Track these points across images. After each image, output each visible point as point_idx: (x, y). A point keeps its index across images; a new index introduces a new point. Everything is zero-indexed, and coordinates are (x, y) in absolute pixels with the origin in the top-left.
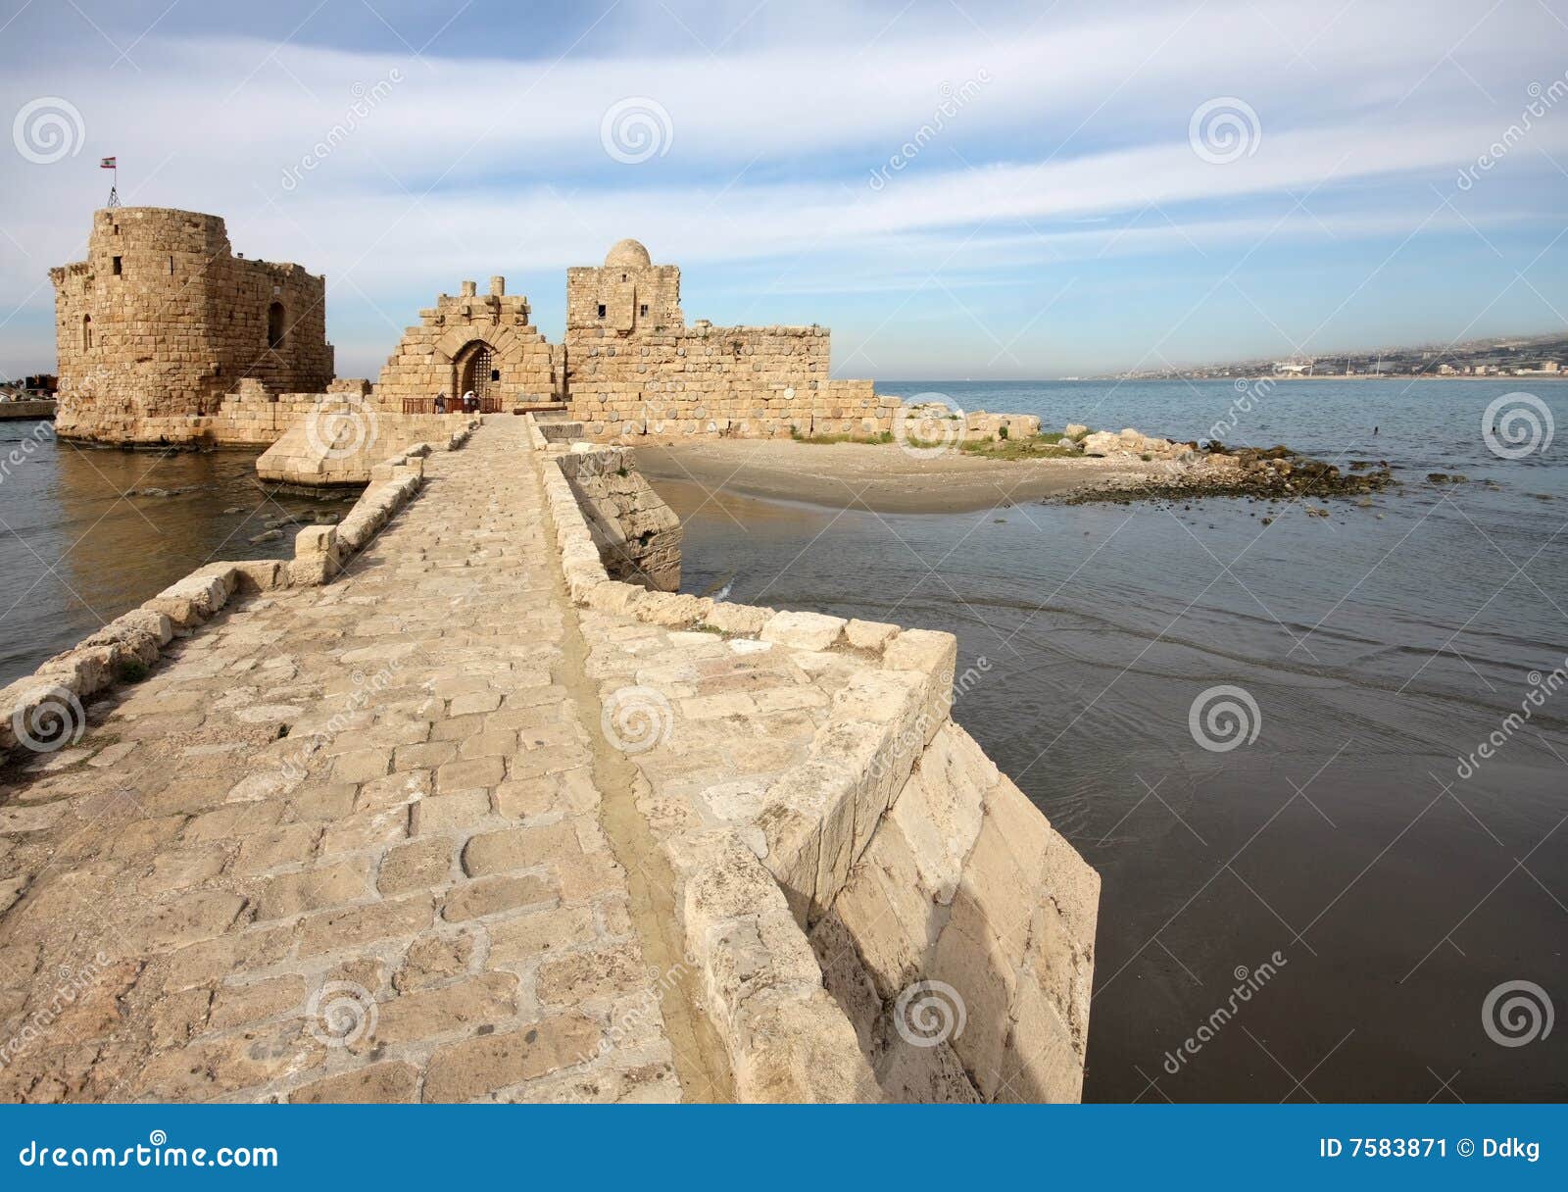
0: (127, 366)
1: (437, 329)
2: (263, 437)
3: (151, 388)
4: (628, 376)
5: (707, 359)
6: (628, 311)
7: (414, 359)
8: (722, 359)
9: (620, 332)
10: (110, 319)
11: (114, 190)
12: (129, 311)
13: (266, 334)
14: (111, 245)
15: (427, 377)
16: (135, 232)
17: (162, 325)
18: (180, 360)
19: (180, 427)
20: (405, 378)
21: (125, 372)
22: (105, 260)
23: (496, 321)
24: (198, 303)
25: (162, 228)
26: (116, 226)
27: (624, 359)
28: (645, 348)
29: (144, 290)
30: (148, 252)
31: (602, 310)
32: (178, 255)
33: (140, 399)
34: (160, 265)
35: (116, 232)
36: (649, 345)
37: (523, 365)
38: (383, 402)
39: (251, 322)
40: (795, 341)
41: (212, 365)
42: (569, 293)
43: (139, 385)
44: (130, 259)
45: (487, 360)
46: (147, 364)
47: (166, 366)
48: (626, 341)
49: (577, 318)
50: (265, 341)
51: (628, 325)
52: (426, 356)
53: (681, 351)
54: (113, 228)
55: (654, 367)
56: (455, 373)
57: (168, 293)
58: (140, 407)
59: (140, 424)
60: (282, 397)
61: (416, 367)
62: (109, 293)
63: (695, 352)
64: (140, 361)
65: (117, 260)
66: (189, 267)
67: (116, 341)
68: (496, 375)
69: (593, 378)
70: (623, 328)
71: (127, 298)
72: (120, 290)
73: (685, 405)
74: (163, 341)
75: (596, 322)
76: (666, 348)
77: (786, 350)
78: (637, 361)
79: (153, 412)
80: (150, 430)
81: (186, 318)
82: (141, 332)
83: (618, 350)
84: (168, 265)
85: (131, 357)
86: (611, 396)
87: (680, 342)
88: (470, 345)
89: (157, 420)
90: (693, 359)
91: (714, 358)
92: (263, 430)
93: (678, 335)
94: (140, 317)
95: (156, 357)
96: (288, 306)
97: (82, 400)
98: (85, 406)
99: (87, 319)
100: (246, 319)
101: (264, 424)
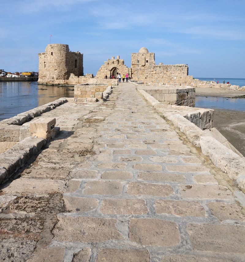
0: (53, 71)
1: (107, 65)
3: (57, 75)
4: (144, 74)
5: (160, 71)
6: (144, 61)
7: (103, 70)
8: (164, 71)
9: (142, 65)
12: (54, 61)
13: (74, 65)
14: (51, 50)
16: (55, 48)
17: (59, 64)
18: (61, 70)
19: (62, 82)
20: (102, 74)
21: (53, 72)
22: (50, 53)
23: (118, 64)
24: (64, 60)
25: (59, 47)
26: (52, 47)
27: (143, 71)
28: (147, 69)
29: (56, 58)
30: (57, 51)
31: (138, 61)
32: (62, 52)
34: (59, 54)
37: (123, 72)
40: (179, 68)
41: (66, 71)
43: (55, 74)
44: (54, 53)
45: (116, 71)
46: (56, 70)
47: (59, 71)
48: (143, 67)
49: (134, 63)
50: (74, 67)
51: (144, 64)
52: (106, 70)
53: (155, 69)
56: (111, 73)
57: (60, 58)
58: (55, 78)
59: (55, 81)
60: (80, 77)
61: (104, 72)
62: (50, 58)
64: (55, 70)
65: (52, 53)
66: (63, 54)
69: (137, 74)
72: (52, 58)
73: (154, 80)
74: (59, 67)
75: (137, 64)
76: (152, 69)
77: (177, 69)
78: (146, 71)
79: (57, 79)
80: (57, 82)
81: (63, 63)
82: (55, 65)
83: (142, 69)
85: (54, 69)
86: (140, 78)
87: (155, 68)
88: (113, 68)
89: (58, 80)
90: (158, 71)
91: (162, 71)
93: (154, 66)
95: (58, 69)
96: (78, 60)
97: (43, 76)
98: (44, 78)
99: (45, 62)
100: (71, 63)
101: (77, 81)
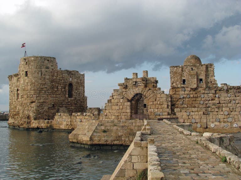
0: (28, 104)
1: (124, 90)
2: (67, 127)
3: (35, 111)
4: (197, 105)
6: (194, 81)
7: (116, 101)
8: (235, 98)
9: (192, 89)
10: (24, 90)
11: (26, 52)
12: (29, 87)
13: (67, 93)
14: (25, 68)
15: (121, 107)
16: (32, 63)
17: (38, 92)
19: (43, 124)
20: (114, 107)
21: (28, 106)
22: (23, 72)
23: (146, 86)
25: (39, 62)
26: (26, 62)
27: (194, 99)
28: (202, 95)
29: (34, 81)
30: (35, 69)
31: (184, 81)
32: (43, 70)
33: (32, 115)
34: (38, 73)
35: (26, 64)
36: (204, 94)
37: (156, 102)
38: (106, 115)
39: (63, 90)
41: (52, 104)
42: (171, 76)
44: (30, 72)
45: (142, 100)
46: (34, 104)
47: (39, 104)
48: (194, 93)
49: (174, 84)
50: (67, 96)
51: (195, 86)
52: (121, 100)
53: (217, 96)
54: (25, 63)
55: (207, 102)
56: (131, 105)
57: (40, 81)
58: (32, 117)
59: (32, 122)
60: (73, 114)
61: (117, 103)
62: (24, 82)
63: (223, 96)
64: (32, 103)
65: (26, 72)
67: (25, 96)
68: (145, 106)
69: (182, 106)
70: (193, 87)
71: (29, 83)
72: (27, 81)
73: (223, 116)
74: (38, 96)
75: (182, 86)
76: (211, 95)
78: (199, 100)
79: (35, 119)
80: (34, 124)
82: (33, 94)
83: (191, 96)
84: (40, 73)
85: (29, 101)
86: (191, 113)
87: (217, 92)
89: (36, 121)
90: (223, 99)
91: (232, 98)
92: (67, 125)
93: (216, 89)
94: (32, 89)
95: (36, 101)
96: (74, 84)
97: (16, 115)
98: (16, 117)
99: (18, 90)
100: (61, 89)
101: (67, 123)
